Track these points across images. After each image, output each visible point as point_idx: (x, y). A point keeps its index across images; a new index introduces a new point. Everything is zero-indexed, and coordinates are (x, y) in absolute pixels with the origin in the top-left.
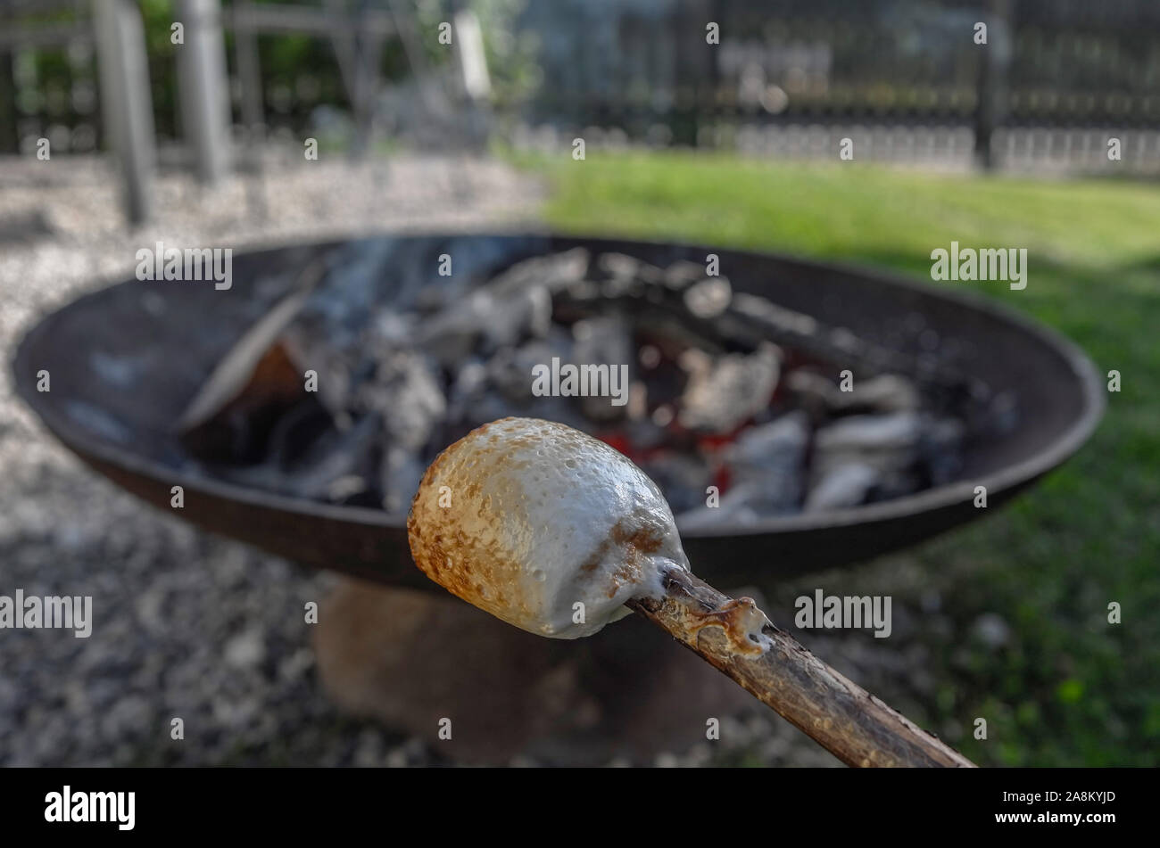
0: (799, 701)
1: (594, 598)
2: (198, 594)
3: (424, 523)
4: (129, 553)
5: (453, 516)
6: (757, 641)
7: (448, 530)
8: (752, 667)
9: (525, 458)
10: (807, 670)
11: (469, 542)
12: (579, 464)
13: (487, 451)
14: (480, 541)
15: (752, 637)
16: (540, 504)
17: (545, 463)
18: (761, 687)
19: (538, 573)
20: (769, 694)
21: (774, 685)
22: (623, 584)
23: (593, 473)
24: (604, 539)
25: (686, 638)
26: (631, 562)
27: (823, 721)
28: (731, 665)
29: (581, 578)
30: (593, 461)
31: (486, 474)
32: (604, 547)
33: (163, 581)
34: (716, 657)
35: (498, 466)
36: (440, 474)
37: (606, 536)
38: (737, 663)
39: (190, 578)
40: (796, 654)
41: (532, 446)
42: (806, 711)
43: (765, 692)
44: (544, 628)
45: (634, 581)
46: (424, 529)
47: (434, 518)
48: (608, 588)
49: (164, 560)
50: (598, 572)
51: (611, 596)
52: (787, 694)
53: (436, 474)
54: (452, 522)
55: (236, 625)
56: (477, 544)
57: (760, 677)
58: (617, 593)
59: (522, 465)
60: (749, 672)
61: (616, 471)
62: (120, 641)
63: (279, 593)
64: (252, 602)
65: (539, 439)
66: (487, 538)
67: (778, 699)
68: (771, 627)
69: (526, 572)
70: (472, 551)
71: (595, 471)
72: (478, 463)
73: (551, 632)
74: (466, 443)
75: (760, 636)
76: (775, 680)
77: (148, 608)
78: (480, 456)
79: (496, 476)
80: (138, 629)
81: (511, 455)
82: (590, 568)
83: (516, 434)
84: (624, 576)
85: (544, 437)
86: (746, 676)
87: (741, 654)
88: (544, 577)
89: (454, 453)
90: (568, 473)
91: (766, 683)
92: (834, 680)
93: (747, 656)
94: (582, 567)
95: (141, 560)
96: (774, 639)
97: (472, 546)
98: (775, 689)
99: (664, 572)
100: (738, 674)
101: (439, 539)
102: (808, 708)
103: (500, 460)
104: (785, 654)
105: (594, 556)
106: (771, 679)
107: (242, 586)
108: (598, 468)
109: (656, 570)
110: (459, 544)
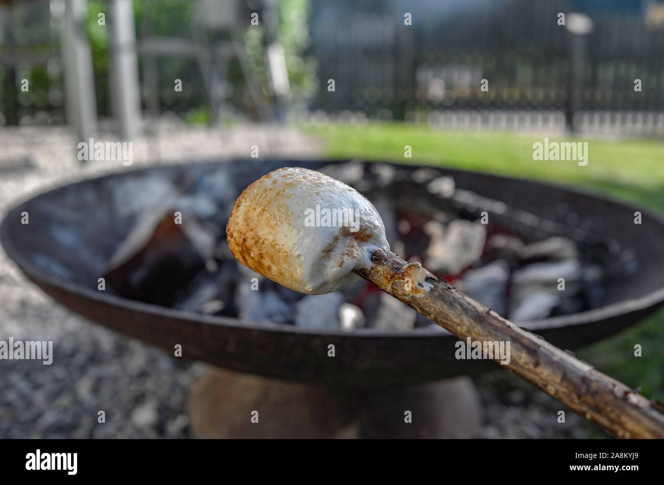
0: (448, 318)
1: (331, 268)
2: (115, 380)
3: (234, 231)
4: (73, 354)
5: (252, 226)
6: (423, 287)
7: (249, 235)
8: (421, 301)
9: (291, 192)
10: (451, 300)
11: (261, 241)
12: (322, 193)
13: (271, 189)
14: (267, 240)
15: (420, 284)
16: (299, 217)
17: (303, 194)
18: (427, 312)
19: (299, 256)
20: (432, 316)
21: (434, 311)
22: (347, 260)
23: (330, 199)
24: (336, 235)
25: (386, 289)
26: (353, 246)
27: (462, 328)
28: (411, 301)
29: (323, 257)
30: (331, 192)
31: (270, 202)
32: (336, 239)
33: (94, 371)
34: (402, 298)
35: (277, 198)
36: (244, 202)
37: (337, 233)
38: (413, 300)
39: (111, 369)
40: (446, 291)
41: (296, 185)
42: (453, 324)
43: (430, 315)
44: (306, 289)
45: (354, 257)
46: (235, 235)
47: (241, 228)
48: (338, 262)
49: (95, 358)
50: (332, 253)
51: (340, 266)
52: (441, 315)
53: (241, 202)
54: (252, 230)
55: (139, 400)
56: (266, 242)
57: (426, 307)
58: (344, 265)
59: (289, 197)
60: (420, 304)
61: (344, 196)
62: (65, 410)
63: (166, 379)
64: (150, 385)
65: (300, 181)
66: (271, 238)
67: (437, 318)
68: (431, 278)
69: (293, 256)
70: (263, 246)
71: (331, 197)
72: (266, 196)
73: (310, 290)
74: (258, 183)
75: (424, 283)
76: (434, 308)
77: (84, 388)
78: (266, 192)
79: (276, 203)
80: (77, 401)
81: (284, 191)
82: (328, 252)
83: (288, 178)
84: (348, 255)
85: (304, 180)
86: (419, 307)
87: (415, 295)
88: (302, 258)
89: (252, 189)
90: (315, 199)
91: (430, 310)
92: (467, 304)
93: (418, 296)
94: (324, 251)
95: (80, 359)
96: (433, 284)
97: (263, 243)
98: (434, 312)
99: (371, 252)
100: (414, 306)
101: (245, 240)
102: (453, 322)
103: (278, 194)
104: (439, 292)
105: (330, 245)
106: (432, 307)
107: (143, 375)
108: (332, 195)
109: (367, 252)
110: (256, 243)
